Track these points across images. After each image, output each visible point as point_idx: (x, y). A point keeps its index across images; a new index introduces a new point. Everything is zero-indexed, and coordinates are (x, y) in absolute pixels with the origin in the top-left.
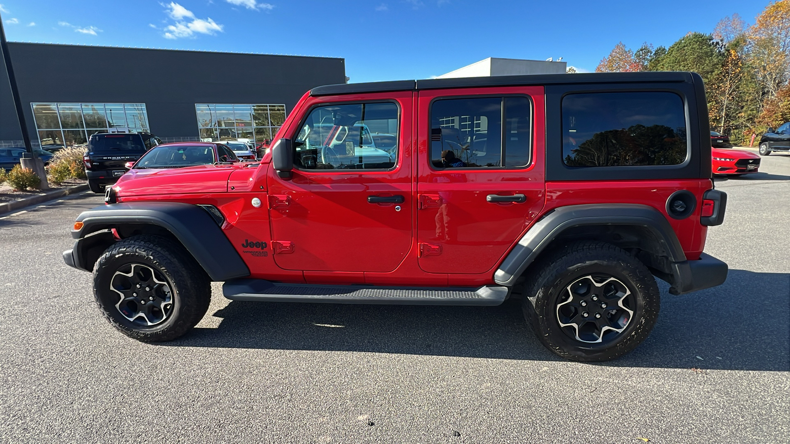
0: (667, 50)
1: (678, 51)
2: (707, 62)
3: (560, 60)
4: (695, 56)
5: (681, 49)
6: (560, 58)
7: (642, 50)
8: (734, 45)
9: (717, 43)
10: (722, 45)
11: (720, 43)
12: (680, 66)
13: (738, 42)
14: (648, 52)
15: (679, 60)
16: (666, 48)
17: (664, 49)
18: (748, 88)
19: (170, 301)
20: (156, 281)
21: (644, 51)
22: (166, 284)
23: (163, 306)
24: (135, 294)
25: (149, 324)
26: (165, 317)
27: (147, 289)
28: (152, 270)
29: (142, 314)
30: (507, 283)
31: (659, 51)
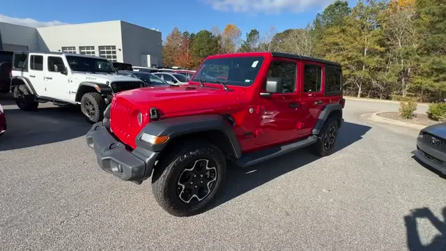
0: (195, 35)
2: (211, 44)
4: (207, 40)
5: (201, 36)
6: (158, 30)
9: (213, 36)
10: (215, 38)
14: (188, 34)
15: (201, 41)
19: (215, 179)
20: (207, 168)
21: (186, 33)
22: (214, 168)
23: (208, 184)
24: (192, 183)
25: (199, 200)
26: (210, 191)
27: (202, 176)
28: (208, 161)
29: (195, 196)
30: (318, 133)
31: (193, 35)
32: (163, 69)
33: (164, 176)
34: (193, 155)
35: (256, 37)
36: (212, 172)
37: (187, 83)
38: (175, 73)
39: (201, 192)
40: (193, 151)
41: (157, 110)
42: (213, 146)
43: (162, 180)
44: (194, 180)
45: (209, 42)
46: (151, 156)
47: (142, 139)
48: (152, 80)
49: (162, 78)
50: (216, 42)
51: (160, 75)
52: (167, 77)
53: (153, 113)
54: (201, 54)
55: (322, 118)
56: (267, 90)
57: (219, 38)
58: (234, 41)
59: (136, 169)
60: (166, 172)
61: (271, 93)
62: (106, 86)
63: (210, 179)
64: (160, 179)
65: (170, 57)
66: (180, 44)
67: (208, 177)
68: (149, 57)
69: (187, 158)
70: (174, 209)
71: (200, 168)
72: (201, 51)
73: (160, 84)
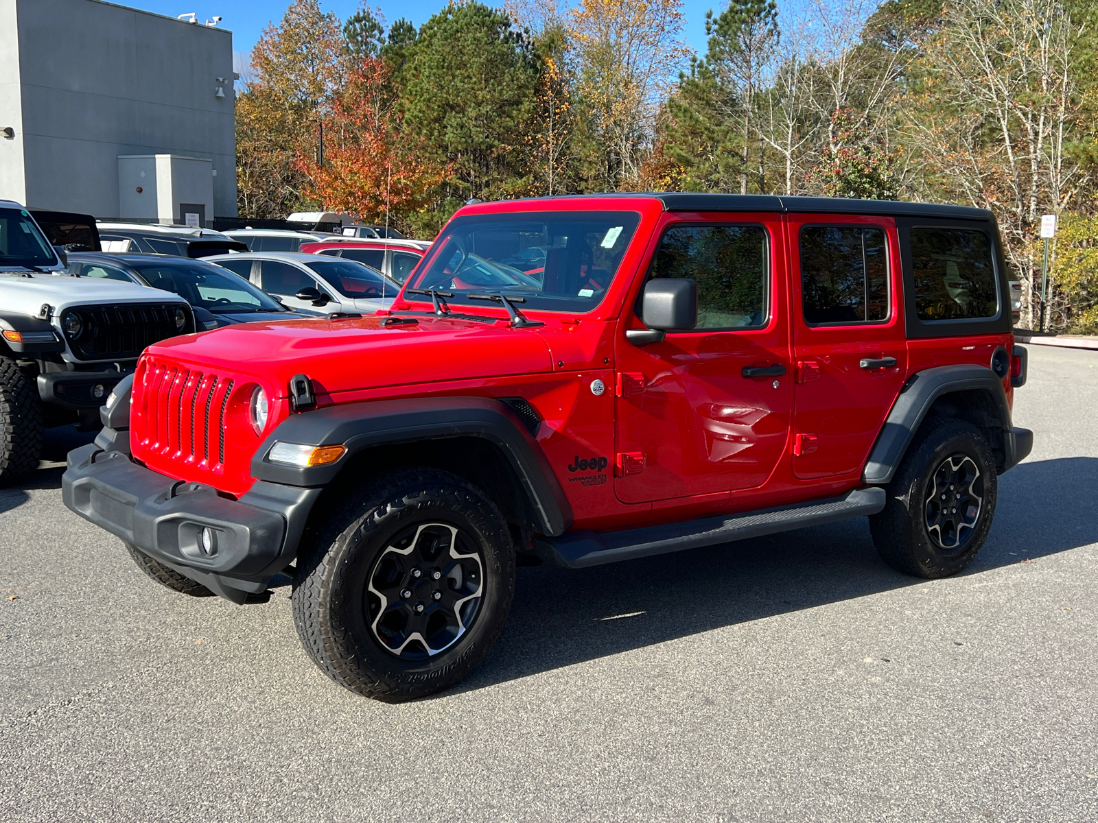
0: (418, 32)
1: (446, 39)
2: (507, 78)
3: (213, 22)
4: (482, 60)
5: (451, 35)
6: (216, 19)
7: (358, 20)
8: (546, 46)
9: (519, 35)
10: (529, 43)
11: (524, 35)
12: (454, 76)
13: (553, 41)
14: (374, 27)
15: (450, 63)
16: (414, 26)
17: (410, 29)
18: (586, 151)
19: (479, 593)
20: (454, 554)
21: (364, 25)
22: (476, 556)
23: (458, 606)
24: (408, 594)
25: (432, 652)
26: (462, 630)
27: (437, 575)
28: (454, 531)
29: (416, 636)
30: (884, 479)
31: (402, 31)
32: (249, 232)
33: (332, 560)
34: (411, 508)
35: (760, 30)
36: (469, 568)
37: (385, 304)
38: (317, 256)
39: (438, 628)
40: (410, 492)
41: (309, 382)
42: (470, 486)
43: (324, 574)
44: (413, 584)
45: (497, 65)
46: (300, 500)
47: (271, 458)
48: (206, 293)
49: (256, 280)
50: (535, 65)
51: (244, 268)
52: (279, 277)
53: (301, 391)
54: (450, 136)
55: (899, 422)
56: (647, 319)
57: (555, 43)
58: (640, 58)
59: (260, 533)
60: (337, 550)
61: (661, 330)
62: (43, 324)
63: (466, 591)
64: (320, 568)
65: (278, 156)
66: (330, 86)
67: (459, 585)
68: (163, 163)
69: (393, 515)
70: (357, 661)
71: (431, 551)
72: (452, 119)
73: (249, 309)
